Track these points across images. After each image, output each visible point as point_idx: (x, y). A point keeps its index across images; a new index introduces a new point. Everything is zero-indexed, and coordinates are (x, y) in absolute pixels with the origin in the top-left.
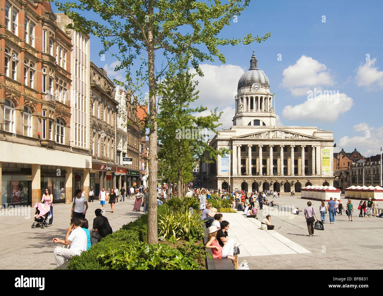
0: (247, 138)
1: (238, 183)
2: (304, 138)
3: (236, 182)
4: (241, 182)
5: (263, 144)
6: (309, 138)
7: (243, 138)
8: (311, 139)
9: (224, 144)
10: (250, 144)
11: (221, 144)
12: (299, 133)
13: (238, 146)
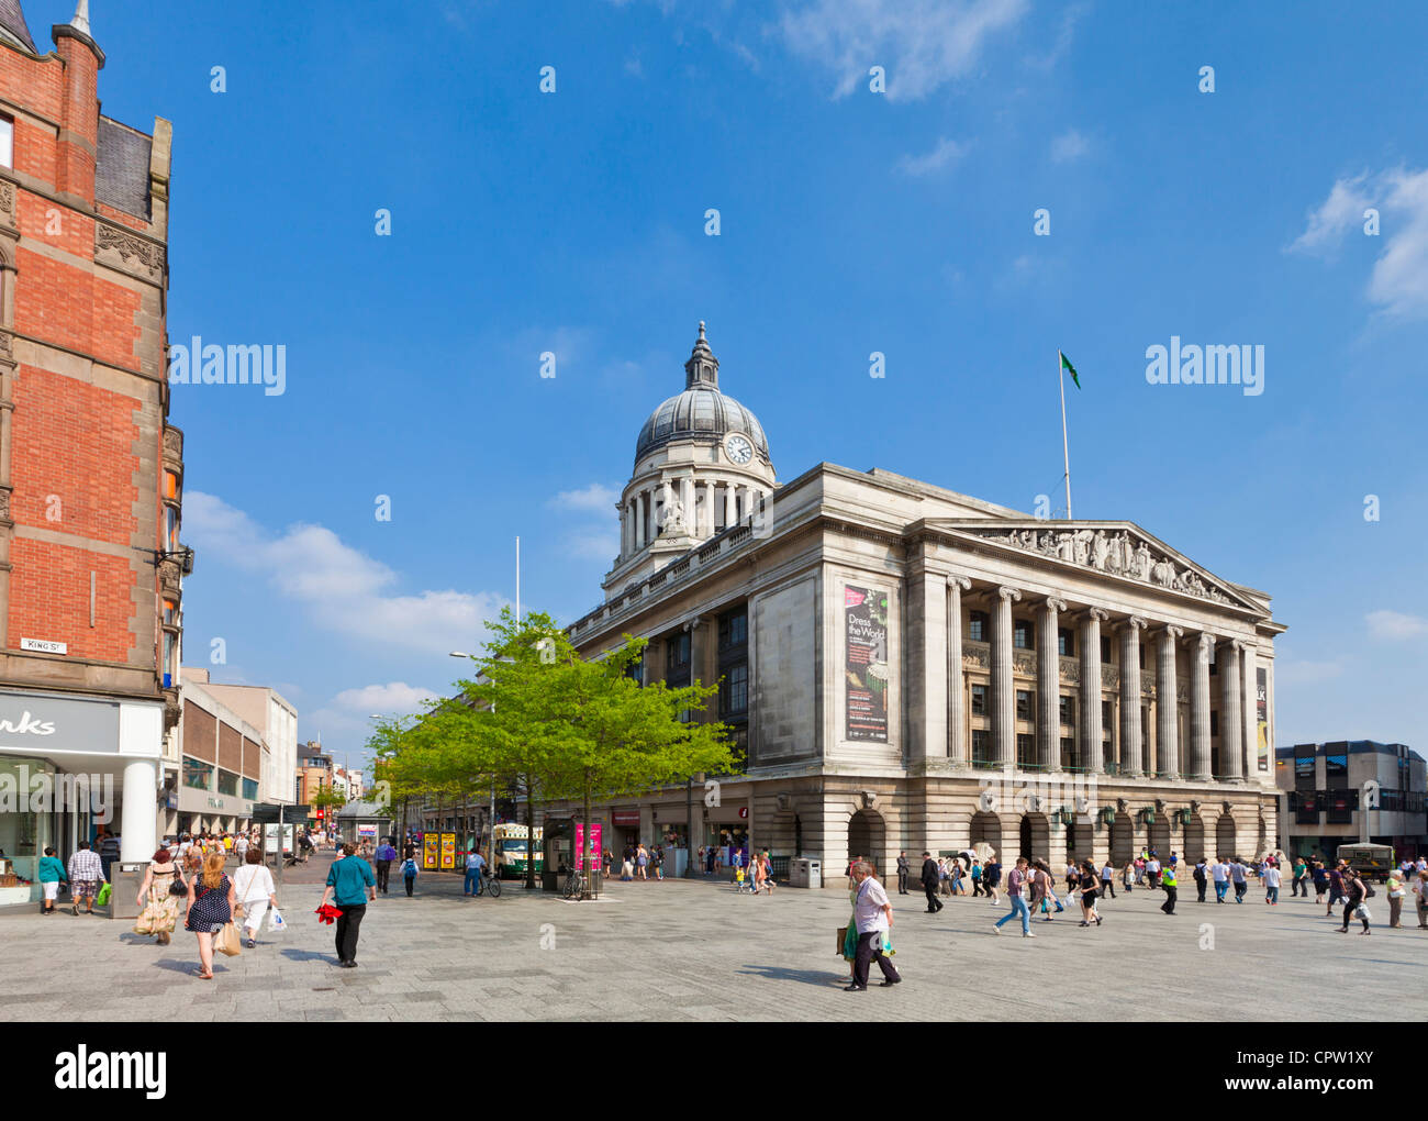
0: (1002, 543)
1: (954, 817)
2: (1217, 600)
3: (942, 808)
4: (967, 809)
5: (1065, 596)
6: (1233, 600)
7: (979, 539)
8: (1235, 607)
9: (863, 561)
10: (1012, 580)
11: (847, 557)
12: (1203, 569)
13: (951, 581)
